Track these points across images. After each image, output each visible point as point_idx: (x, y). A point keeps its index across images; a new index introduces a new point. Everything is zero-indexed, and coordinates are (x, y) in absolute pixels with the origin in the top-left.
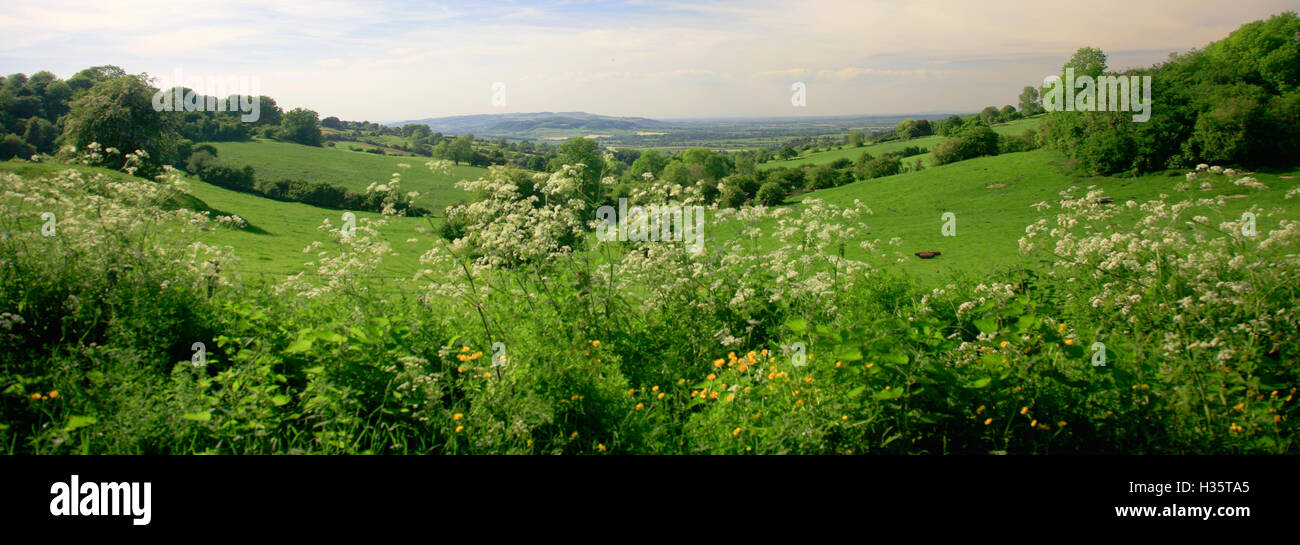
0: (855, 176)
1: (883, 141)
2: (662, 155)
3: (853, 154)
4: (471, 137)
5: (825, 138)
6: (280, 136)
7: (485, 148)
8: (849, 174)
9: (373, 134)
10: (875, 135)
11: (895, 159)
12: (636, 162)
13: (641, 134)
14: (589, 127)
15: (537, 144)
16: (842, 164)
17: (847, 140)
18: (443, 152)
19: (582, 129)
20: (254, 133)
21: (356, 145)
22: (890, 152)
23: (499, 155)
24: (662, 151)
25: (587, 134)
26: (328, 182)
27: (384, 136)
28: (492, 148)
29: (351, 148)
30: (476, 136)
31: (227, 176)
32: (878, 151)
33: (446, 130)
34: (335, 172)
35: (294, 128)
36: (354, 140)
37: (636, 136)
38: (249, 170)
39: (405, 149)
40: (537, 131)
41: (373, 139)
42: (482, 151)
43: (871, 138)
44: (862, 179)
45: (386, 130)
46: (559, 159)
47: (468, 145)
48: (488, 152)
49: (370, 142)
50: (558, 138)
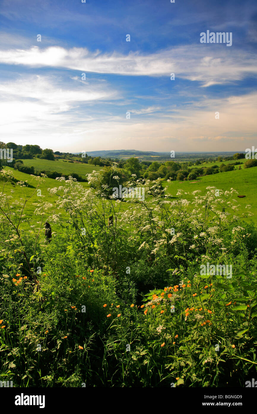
0: (219, 171)
1: (228, 160)
2: (159, 163)
3: (219, 164)
4: (100, 158)
5: (210, 159)
6: (42, 157)
7: (104, 161)
8: (217, 170)
9: (70, 157)
10: (226, 158)
11: (232, 166)
12: (150, 165)
13: (152, 157)
14: (136, 155)
15: (120, 160)
16: (215, 167)
17: (217, 160)
18: (91, 162)
19: (134, 155)
20: (34, 157)
21: (65, 160)
22: (231, 163)
23: (108, 163)
24: (159, 162)
25: (136, 157)
26: (56, 171)
27: (73, 157)
28: (106, 161)
29: (63, 161)
30: (102, 157)
31: (26, 169)
32: (227, 163)
33: (92, 155)
34: (58, 168)
35: (46, 155)
36: (64, 158)
37: (151, 157)
38: (32, 168)
39: (80, 161)
40: (120, 156)
41: (70, 158)
42: (103, 162)
43: (225, 159)
44: (221, 172)
45: (74, 155)
46: (126, 164)
47: (99, 160)
48: (105, 162)
49: (69, 159)
50: (127, 158)
